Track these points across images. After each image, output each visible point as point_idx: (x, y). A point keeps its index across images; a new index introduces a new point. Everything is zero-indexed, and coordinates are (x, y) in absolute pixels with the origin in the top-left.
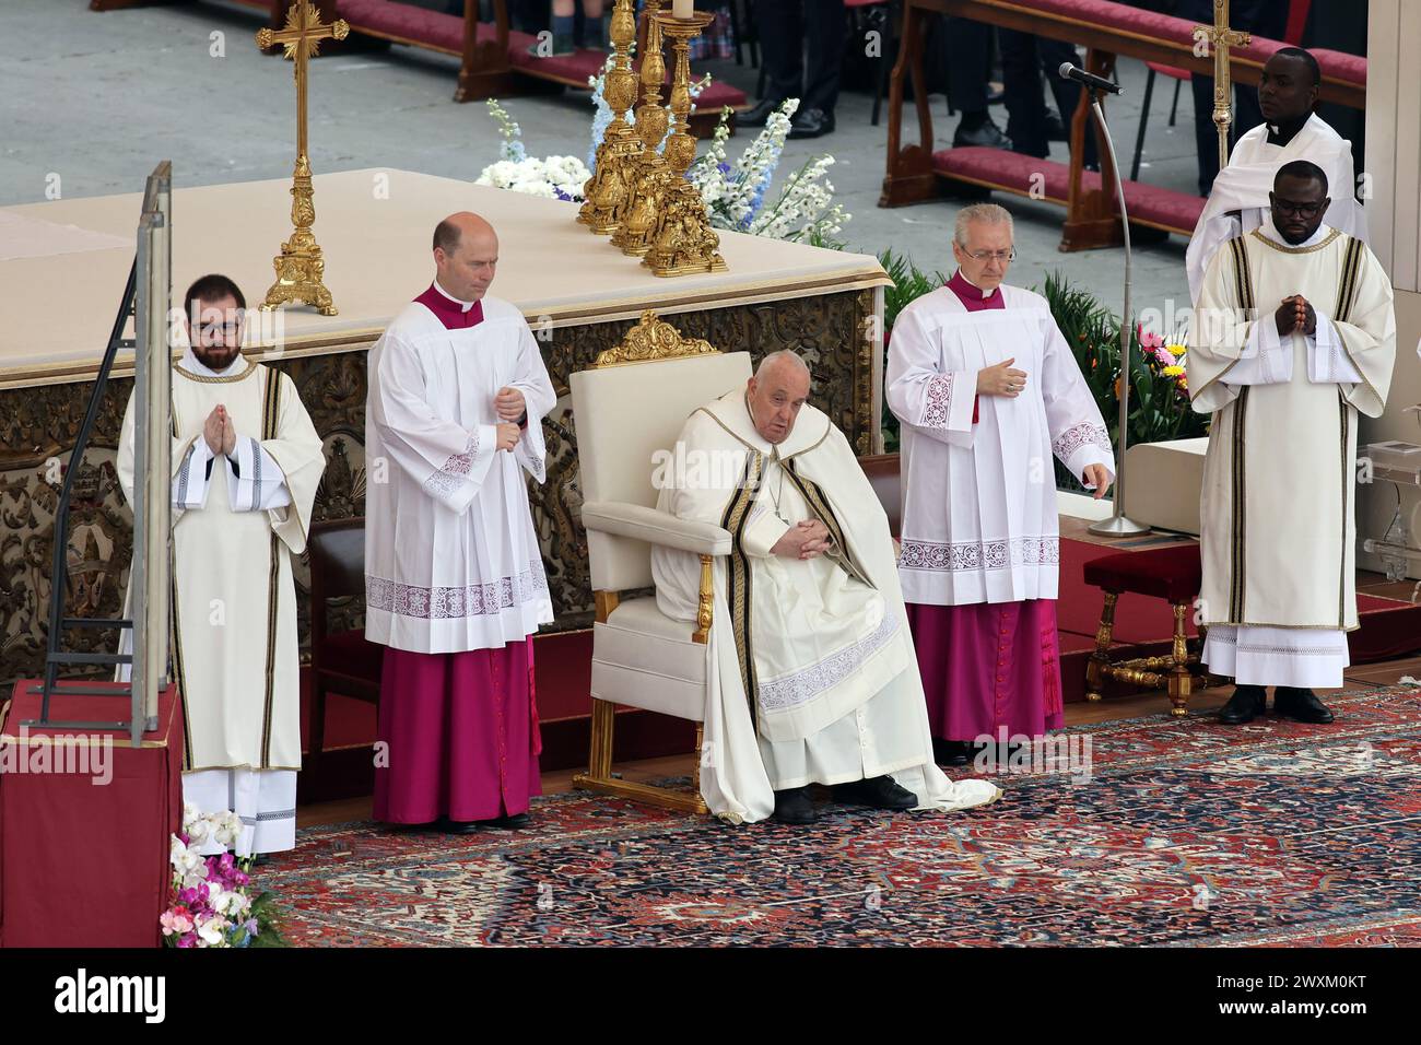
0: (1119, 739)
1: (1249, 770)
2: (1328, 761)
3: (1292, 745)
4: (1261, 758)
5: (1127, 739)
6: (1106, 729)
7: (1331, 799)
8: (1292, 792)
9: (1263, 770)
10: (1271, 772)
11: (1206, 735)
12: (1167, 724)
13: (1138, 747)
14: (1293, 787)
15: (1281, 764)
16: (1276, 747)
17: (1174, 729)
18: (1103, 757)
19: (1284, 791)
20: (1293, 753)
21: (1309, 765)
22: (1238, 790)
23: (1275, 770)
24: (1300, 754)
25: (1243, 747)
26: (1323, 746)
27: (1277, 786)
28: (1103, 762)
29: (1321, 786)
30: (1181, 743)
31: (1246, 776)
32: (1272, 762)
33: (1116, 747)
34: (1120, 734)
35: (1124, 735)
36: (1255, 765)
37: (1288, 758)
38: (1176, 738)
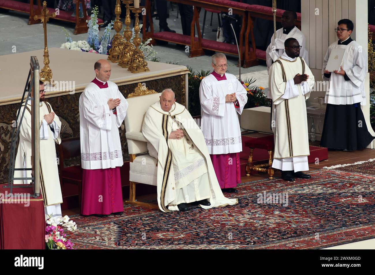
0: (258, 186)
1: (293, 192)
2: (312, 189)
3: (302, 186)
4: (295, 189)
5: (260, 186)
6: (254, 183)
7: (316, 199)
8: (306, 198)
9: (297, 192)
10: (299, 193)
11: (279, 184)
12: (268, 181)
13: (263, 188)
14: (306, 196)
15: (301, 191)
16: (298, 186)
17: (271, 182)
18: (255, 191)
19: (304, 197)
20: (302, 188)
21: (308, 190)
22: (292, 198)
23: (300, 192)
24: (305, 188)
25: (290, 187)
26: (309, 186)
27: (302, 197)
28: (256, 192)
29: (313, 196)
30: (274, 186)
31: (293, 194)
32: (298, 190)
33: (258, 188)
34: (258, 184)
35: (259, 185)
36: (294, 191)
37: (301, 189)
38: (272, 185)
